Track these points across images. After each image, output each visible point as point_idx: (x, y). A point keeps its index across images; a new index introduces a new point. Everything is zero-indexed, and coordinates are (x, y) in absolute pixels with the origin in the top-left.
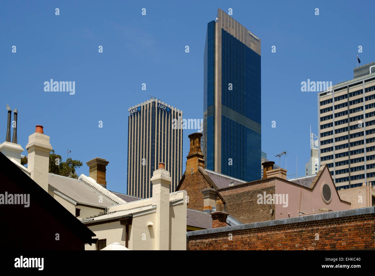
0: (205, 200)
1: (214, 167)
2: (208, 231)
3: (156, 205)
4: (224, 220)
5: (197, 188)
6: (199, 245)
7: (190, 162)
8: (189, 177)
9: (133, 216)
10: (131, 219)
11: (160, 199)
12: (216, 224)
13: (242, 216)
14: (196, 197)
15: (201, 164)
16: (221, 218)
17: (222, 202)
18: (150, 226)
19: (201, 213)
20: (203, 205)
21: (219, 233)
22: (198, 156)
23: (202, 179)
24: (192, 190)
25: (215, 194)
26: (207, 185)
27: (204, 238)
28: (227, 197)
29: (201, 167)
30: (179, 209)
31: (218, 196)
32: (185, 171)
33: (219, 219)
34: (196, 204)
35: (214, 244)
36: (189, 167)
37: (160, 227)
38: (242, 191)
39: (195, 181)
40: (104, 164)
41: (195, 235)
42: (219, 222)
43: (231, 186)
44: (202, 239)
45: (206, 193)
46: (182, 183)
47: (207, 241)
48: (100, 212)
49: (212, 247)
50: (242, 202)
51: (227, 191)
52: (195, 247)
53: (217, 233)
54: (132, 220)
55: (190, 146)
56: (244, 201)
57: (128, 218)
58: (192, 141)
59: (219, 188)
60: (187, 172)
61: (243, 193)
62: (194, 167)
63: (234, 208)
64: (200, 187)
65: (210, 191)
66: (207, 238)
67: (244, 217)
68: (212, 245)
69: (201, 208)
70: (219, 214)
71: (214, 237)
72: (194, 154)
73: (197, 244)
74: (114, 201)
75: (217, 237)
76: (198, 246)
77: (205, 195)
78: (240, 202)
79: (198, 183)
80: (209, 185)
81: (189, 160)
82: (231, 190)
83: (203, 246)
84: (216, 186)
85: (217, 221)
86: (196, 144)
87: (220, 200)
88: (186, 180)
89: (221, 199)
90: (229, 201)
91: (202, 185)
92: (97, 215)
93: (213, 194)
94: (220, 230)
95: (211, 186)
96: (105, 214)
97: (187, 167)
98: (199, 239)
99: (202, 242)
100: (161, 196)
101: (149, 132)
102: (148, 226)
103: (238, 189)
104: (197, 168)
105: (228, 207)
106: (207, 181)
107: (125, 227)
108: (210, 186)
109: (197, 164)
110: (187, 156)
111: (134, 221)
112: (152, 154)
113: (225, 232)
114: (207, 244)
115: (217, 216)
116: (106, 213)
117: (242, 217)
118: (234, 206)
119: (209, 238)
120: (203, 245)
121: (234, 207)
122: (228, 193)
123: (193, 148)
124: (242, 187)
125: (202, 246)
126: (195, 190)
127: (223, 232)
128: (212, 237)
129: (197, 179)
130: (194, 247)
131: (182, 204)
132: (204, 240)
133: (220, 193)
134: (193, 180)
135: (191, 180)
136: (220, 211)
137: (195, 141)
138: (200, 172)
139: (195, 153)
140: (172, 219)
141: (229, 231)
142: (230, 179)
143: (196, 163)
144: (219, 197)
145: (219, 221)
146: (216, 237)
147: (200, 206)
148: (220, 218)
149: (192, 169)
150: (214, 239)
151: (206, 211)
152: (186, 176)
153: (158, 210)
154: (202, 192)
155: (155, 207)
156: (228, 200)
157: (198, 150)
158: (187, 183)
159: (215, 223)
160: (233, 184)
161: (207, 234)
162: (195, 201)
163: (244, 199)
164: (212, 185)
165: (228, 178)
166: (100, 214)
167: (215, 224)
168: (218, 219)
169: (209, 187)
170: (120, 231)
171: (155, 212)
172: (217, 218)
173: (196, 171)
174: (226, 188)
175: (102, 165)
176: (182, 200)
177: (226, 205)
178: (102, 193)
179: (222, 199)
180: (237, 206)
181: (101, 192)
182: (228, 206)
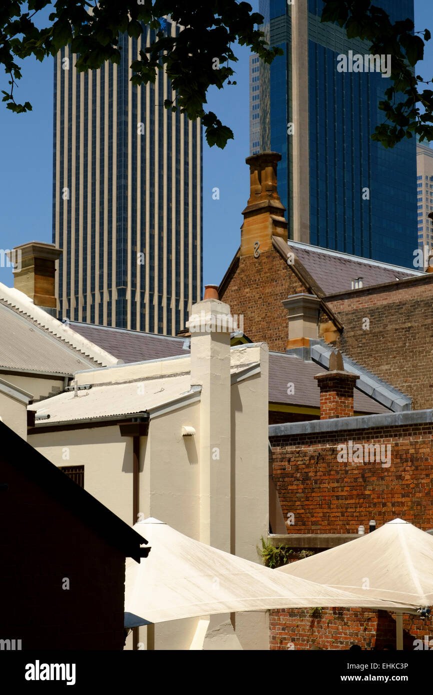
0: (292, 324)
1: (290, 182)
2: (314, 427)
3: (201, 383)
4: (349, 392)
5: (270, 290)
6: (292, 459)
7: (251, 227)
8: (248, 264)
9: (151, 416)
10: (146, 423)
11: (209, 372)
12: (330, 402)
13: (387, 364)
14: (269, 314)
15: (280, 230)
16: (341, 388)
17: (335, 329)
18: (188, 436)
19: (281, 356)
20: (288, 334)
21: (341, 431)
22: (271, 210)
23: (284, 269)
24: (257, 296)
25: (318, 307)
26: (294, 285)
27: (303, 443)
28: (347, 314)
29: (279, 239)
30: (251, 389)
31: (325, 312)
32: (240, 249)
33: (336, 391)
34: (269, 332)
35: (329, 457)
36: (248, 237)
37: (211, 436)
38: (385, 303)
39: (265, 273)
40: (50, 256)
41: (282, 434)
42: (337, 399)
43: (357, 287)
44: (299, 444)
45: (296, 305)
46: (232, 278)
47: (310, 449)
48: (53, 387)
49: (325, 465)
50: (384, 328)
51: (346, 300)
52: (283, 463)
53: (336, 432)
54: (148, 425)
55: (251, 185)
56: (389, 327)
57: (138, 420)
58: (256, 172)
59: (328, 292)
60: (244, 249)
61: (388, 307)
62: (262, 239)
63: (364, 343)
64: (279, 289)
65: (305, 300)
66: (311, 442)
67: (391, 366)
68: (323, 459)
69: (280, 342)
70: (336, 379)
71: (328, 441)
72: (263, 205)
73: (288, 456)
74: (82, 352)
75: (336, 440)
76: (289, 461)
77: (292, 310)
78: (381, 329)
79: (273, 280)
80: (300, 284)
81: (250, 219)
82: (357, 299)
83: (302, 463)
84: (318, 287)
85: (331, 395)
86: (266, 181)
87: (330, 321)
88: (243, 271)
89: (331, 319)
90: (352, 325)
91: (282, 285)
92: (47, 395)
93: (310, 308)
94: (342, 426)
95: (306, 287)
96: (64, 391)
97: (245, 237)
98: (291, 444)
99: (298, 453)
100: (213, 365)
101: (111, 85)
102: (184, 435)
103: (375, 295)
104: (269, 241)
105: (351, 341)
106: (296, 275)
107: (130, 440)
108: (303, 288)
109: (270, 230)
110: (242, 210)
111: (153, 426)
112: (119, 145)
113: (354, 430)
114: (312, 457)
115: (331, 383)
116: (67, 388)
117: (387, 367)
118: (365, 338)
119: (315, 442)
120: (300, 459)
121: (364, 341)
122: (349, 305)
123: (256, 191)
124: (384, 291)
125: (299, 463)
126: (264, 297)
127: (350, 431)
128: (324, 441)
129: (269, 270)
130: (279, 463)
131: (258, 375)
132: (303, 446)
133: (330, 305)
134: (259, 271)
135: (255, 269)
136: (338, 369)
137: (263, 172)
138: (278, 252)
139: (264, 203)
140: (237, 414)
141: (366, 427)
142: (349, 261)
143: (266, 227)
144: (328, 315)
145: (337, 395)
146: (332, 441)
147: (279, 338)
148: (338, 387)
149: (257, 244)
150: (328, 446)
151: (296, 351)
152: (241, 261)
153: (205, 397)
154: (285, 304)
155: (198, 389)
156: (350, 323)
157: (270, 196)
158: (244, 278)
159: (326, 399)
160: (361, 283)
161: (310, 434)
162: (265, 323)
163: (390, 322)
164: (308, 286)
165: (345, 260)
166: (54, 392)
167: (326, 403)
168: (333, 391)
169: (300, 289)
170: (118, 449)
171: (197, 401)
172: (330, 387)
173: (267, 249)
174: (346, 294)
175: (44, 260)
176: (258, 366)
177: (345, 335)
178: (50, 330)
179: (335, 322)
180: (373, 339)
181: (48, 329)
182: (349, 339)
